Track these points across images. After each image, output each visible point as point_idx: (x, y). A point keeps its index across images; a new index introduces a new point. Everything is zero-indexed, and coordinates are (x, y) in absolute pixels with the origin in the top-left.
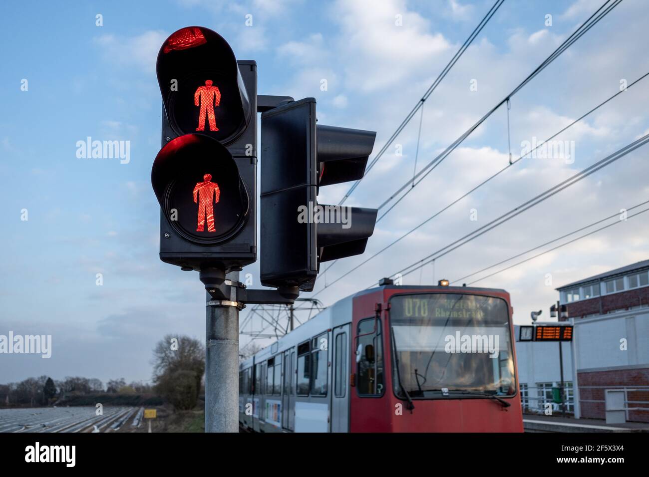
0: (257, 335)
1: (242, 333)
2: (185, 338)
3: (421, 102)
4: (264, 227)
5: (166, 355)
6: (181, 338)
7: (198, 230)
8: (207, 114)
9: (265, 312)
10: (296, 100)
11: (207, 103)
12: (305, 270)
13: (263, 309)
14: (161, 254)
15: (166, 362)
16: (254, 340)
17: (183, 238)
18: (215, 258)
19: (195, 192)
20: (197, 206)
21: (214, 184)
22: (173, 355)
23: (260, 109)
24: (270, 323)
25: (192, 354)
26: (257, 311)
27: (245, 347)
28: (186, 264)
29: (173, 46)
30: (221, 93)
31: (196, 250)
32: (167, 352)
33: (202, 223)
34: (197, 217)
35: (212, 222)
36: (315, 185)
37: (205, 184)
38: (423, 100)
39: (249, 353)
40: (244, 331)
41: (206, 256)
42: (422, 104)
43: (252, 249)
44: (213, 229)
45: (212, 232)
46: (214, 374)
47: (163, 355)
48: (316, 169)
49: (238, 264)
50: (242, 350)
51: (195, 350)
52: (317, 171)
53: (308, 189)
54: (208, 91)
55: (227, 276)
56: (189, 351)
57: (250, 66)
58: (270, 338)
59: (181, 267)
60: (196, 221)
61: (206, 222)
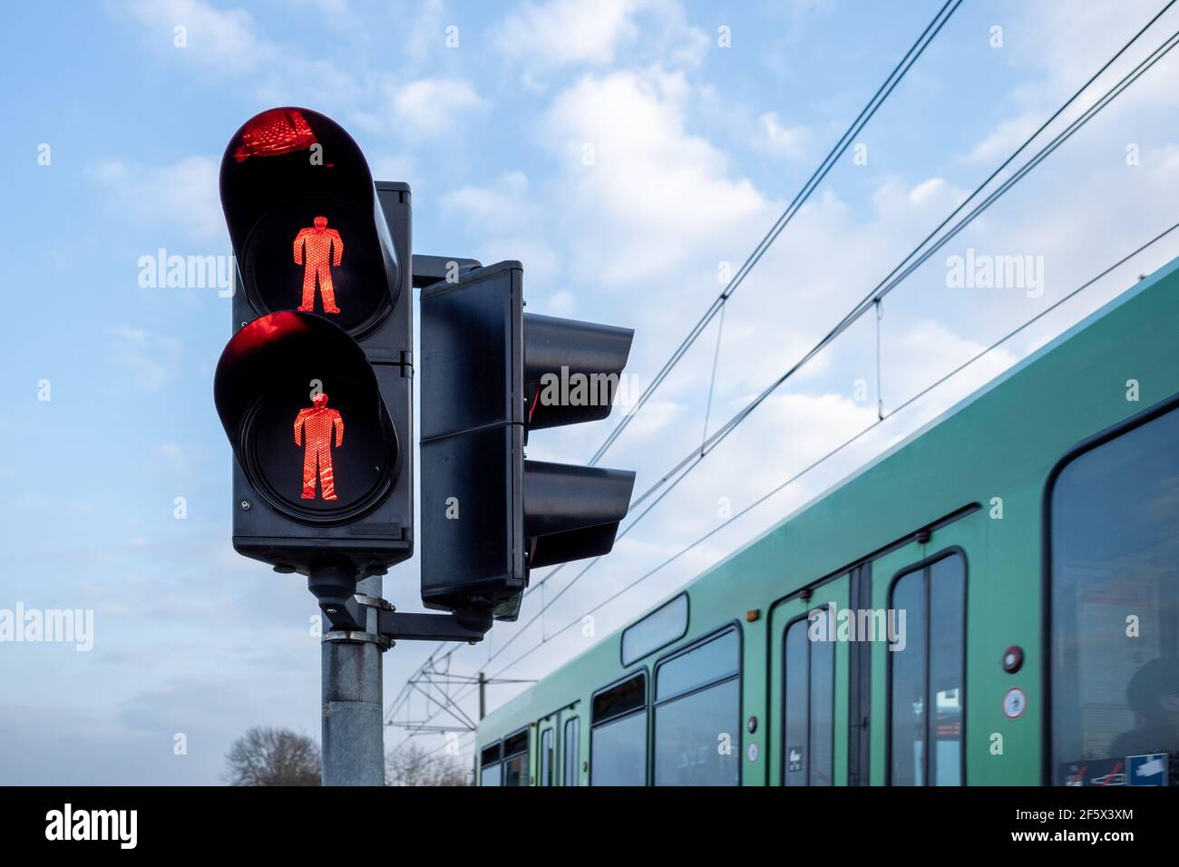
0: (419, 728)
1: (391, 723)
2: (286, 734)
3: (721, 301)
4: (427, 500)
5: (250, 764)
6: (277, 734)
7: (304, 496)
8: (317, 281)
9: (432, 685)
10: (484, 265)
11: (317, 260)
12: (503, 577)
13: (430, 682)
14: (235, 538)
15: (250, 777)
16: (414, 738)
17: (275, 509)
18: (335, 549)
19: (297, 425)
20: (301, 450)
21: (332, 411)
22: (263, 764)
23: (418, 281)
24: (442, 707)
25: (300, 763)
26: (417, 685)
27: (396, 750)
28: (283, 559)
29: (252, 149)
30: (344, 243)
31: (301, 535)
32: (252, 759)
33: (312, 483)
34: (302, 472)
35: (329, 482)
36: (521, 424)
37: (316, 411)
38: (724, 297)
39: (404, 761)
40: (394, 721)
41: (320, 545)
42: (723, 303)
43: (406, 534)
44: (331, 494)
45: (330, 500)
46: (338, 763)
47: (245, 764)
48: (522, 394)
49: (380, 561)
50: (391, 754)
51: (305, 755)
52: (525, 397)
53: (509, 429)
54: (318, 237)
55: (360, 586)
56: (294, 756)
57: (399, 193)
58: (443, 732)
59: (273, 566)
60: (300, 479)
61: (318, 481)
